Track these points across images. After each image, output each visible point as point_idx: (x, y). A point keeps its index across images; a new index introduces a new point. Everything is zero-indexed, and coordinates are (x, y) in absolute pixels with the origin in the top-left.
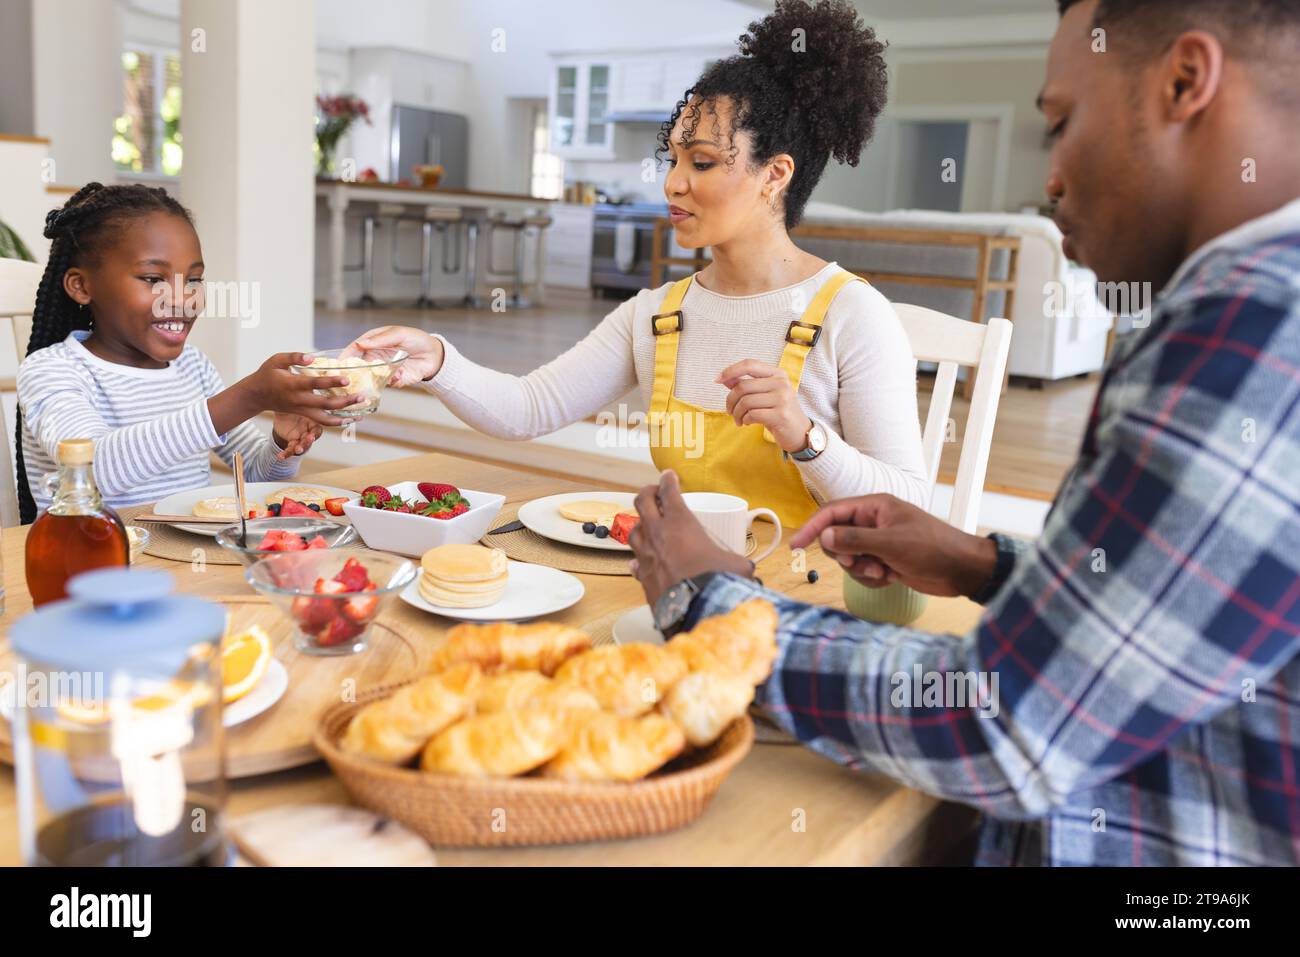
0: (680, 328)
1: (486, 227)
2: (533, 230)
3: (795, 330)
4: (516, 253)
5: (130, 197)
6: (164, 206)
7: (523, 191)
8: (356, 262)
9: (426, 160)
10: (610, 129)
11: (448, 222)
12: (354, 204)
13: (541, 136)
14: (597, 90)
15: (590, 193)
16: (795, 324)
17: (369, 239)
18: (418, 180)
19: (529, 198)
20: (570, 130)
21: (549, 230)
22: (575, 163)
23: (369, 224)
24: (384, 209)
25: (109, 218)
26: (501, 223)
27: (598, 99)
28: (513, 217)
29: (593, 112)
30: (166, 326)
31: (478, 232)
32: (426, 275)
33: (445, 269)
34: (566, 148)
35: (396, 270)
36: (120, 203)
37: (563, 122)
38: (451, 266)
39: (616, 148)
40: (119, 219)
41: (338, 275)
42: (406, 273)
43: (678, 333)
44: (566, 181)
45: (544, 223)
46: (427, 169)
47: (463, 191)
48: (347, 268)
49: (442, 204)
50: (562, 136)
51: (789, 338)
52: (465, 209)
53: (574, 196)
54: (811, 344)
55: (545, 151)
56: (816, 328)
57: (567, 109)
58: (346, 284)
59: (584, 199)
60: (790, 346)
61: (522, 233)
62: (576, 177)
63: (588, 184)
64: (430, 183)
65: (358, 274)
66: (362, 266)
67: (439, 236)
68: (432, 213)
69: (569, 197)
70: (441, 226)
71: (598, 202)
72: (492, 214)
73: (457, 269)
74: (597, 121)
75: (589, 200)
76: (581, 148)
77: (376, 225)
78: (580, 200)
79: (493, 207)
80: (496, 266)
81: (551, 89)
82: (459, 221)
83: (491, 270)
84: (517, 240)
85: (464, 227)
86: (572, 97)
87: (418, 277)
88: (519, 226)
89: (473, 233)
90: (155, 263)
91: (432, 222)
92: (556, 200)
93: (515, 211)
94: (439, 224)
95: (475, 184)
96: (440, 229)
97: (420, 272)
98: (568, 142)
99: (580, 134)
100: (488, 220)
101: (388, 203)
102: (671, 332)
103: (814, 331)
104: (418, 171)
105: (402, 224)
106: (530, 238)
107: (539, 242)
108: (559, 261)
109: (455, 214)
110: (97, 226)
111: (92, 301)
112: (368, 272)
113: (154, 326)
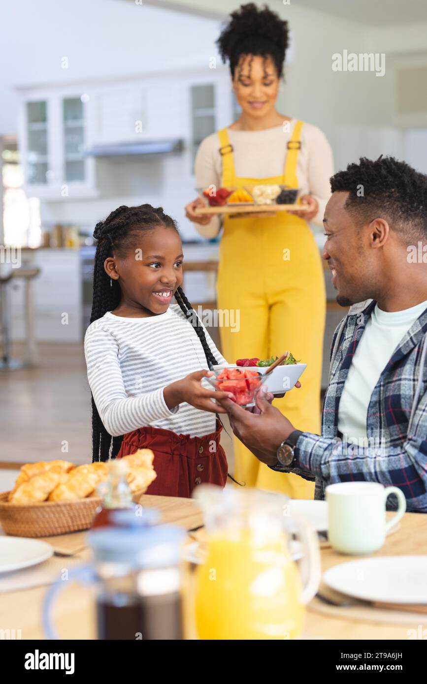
5: (144, 217)
6: (162, 222)
10: (90, 165)
14: (72, 123)
15: (73, 236)
25: (132, 230)
27: (73, 132)
29: (69, 147)
30: (160, 294)
36: (138, 221)
39: (99, 184)
40: (138, 231)
53: (55, 241)
59: (67, 243)
62: (54, 218)
63: (70, 226)
71: (83, 246)
74: (73, 156)
75: (71, 244)
78: (62, 244)
86: (44, 133)
90: (156, 257)
99: (56, 171)
110: (125, 234)
111: (120, 277)
113: (154, 294)
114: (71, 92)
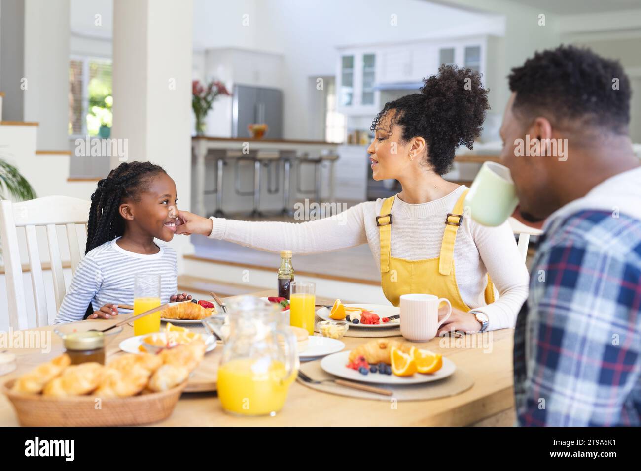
0: (391, 223)
1: (296, 163)
2: (327, 163)
3: (450, 218)
4: (316, 179)
7: (320, 138)
8: (212, 188)
9: (255, 121)
11: (271, 160)
12: (211, 151)
13: (331, 99)
14: (368, 70)
16: (449, 215)
17: (220, 173)
18: (251, 134)
19: (324, 143)
20: (351, 95)
21: (338, 164)
22: (355, 118)
23: (220, 164)
24: (230, 154)
26: (305, 160)
27: (368, 75)
28: (313, 156)
29: (366, 84)
31: (291, 166)
32: (257, 196)
33: (270, 191)
34: (348, 109)
35: (238, 193)
37: (346, 90)
38: (273, 188)
41: (201, 197)
42: (244, 194)
43: (390, 225)
44: (349, 130)
45: (334, 159)
46: (257, 127)
47: (281, 140)
48: (207, 193)
49: (268, 149)
50: (346, 99)
51: (447, 223)
52: (282, 152)
54: (458, 225)
55: (334, 110)
56: (460, 216)
57: (348, 81)
58: (206, 203)
60: (448, 226)
61: (319, 166)
64: (259, 135)
65: (213, 196)
66: (216, 191)
67: (265, 169)
68: (261, 155)
69: (350, 141)
70: (266, 163)
72: (299, 154)
73: (277, 191)
74: (368, 90)
76: (358, 108)
77: (225, 164)
79: (300, 150)
80: (303, 188)
81: (337, 70)
82: (278, 160)
83: (299, 191)
84: (316, 170)
85: (282, 163)
87: (252, 197)
88: (318, 161)
89: (287, 166)
91: (260, 161)
92: (342, 144)
93: (314, 152)
94: (267, 162)
95: (288, 134)
96: (266, 165)
97: (253, 194)
98: (349, 104)
99: (358, 98)
100: (297, 158)
101: (232, 150)
102: (386, 224)
103: (459, 218)
104: (251, 128)
105: (241, 163)
106: (324, 169)
107: (331, 172)
108: (345, 183)
109: (275, 155)
112: (220, 194)
114: (369, 51)
